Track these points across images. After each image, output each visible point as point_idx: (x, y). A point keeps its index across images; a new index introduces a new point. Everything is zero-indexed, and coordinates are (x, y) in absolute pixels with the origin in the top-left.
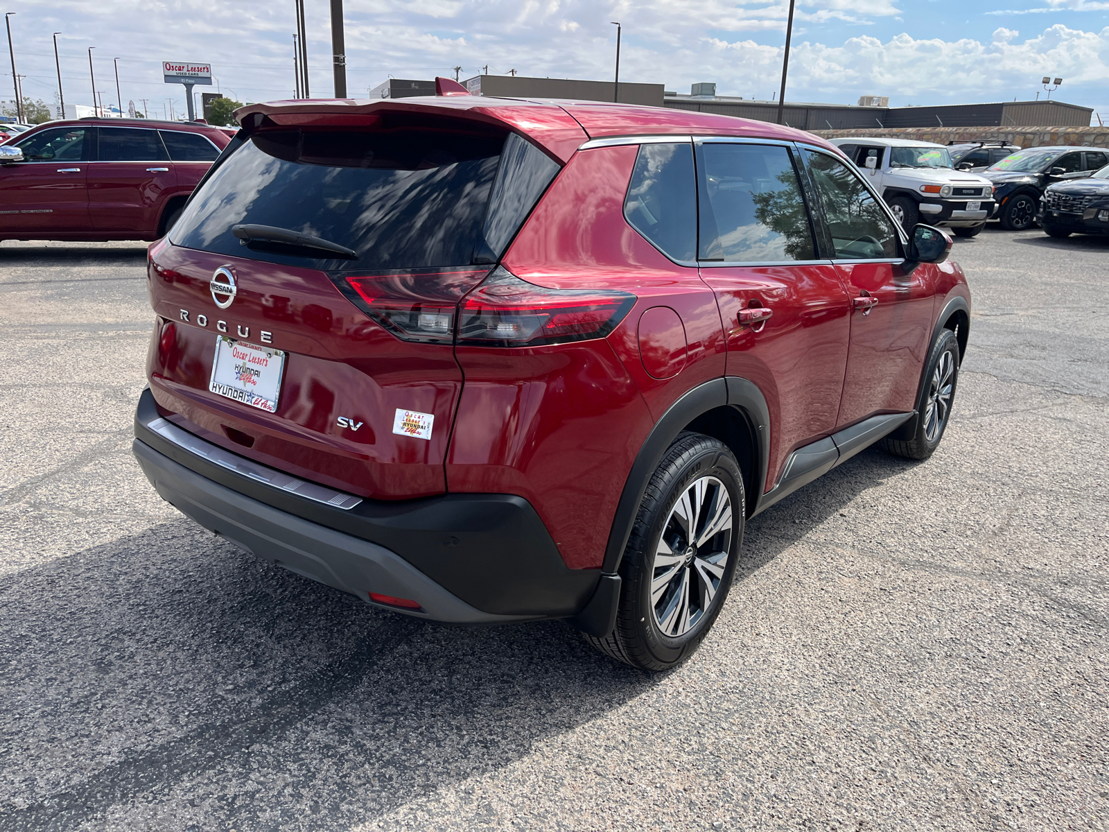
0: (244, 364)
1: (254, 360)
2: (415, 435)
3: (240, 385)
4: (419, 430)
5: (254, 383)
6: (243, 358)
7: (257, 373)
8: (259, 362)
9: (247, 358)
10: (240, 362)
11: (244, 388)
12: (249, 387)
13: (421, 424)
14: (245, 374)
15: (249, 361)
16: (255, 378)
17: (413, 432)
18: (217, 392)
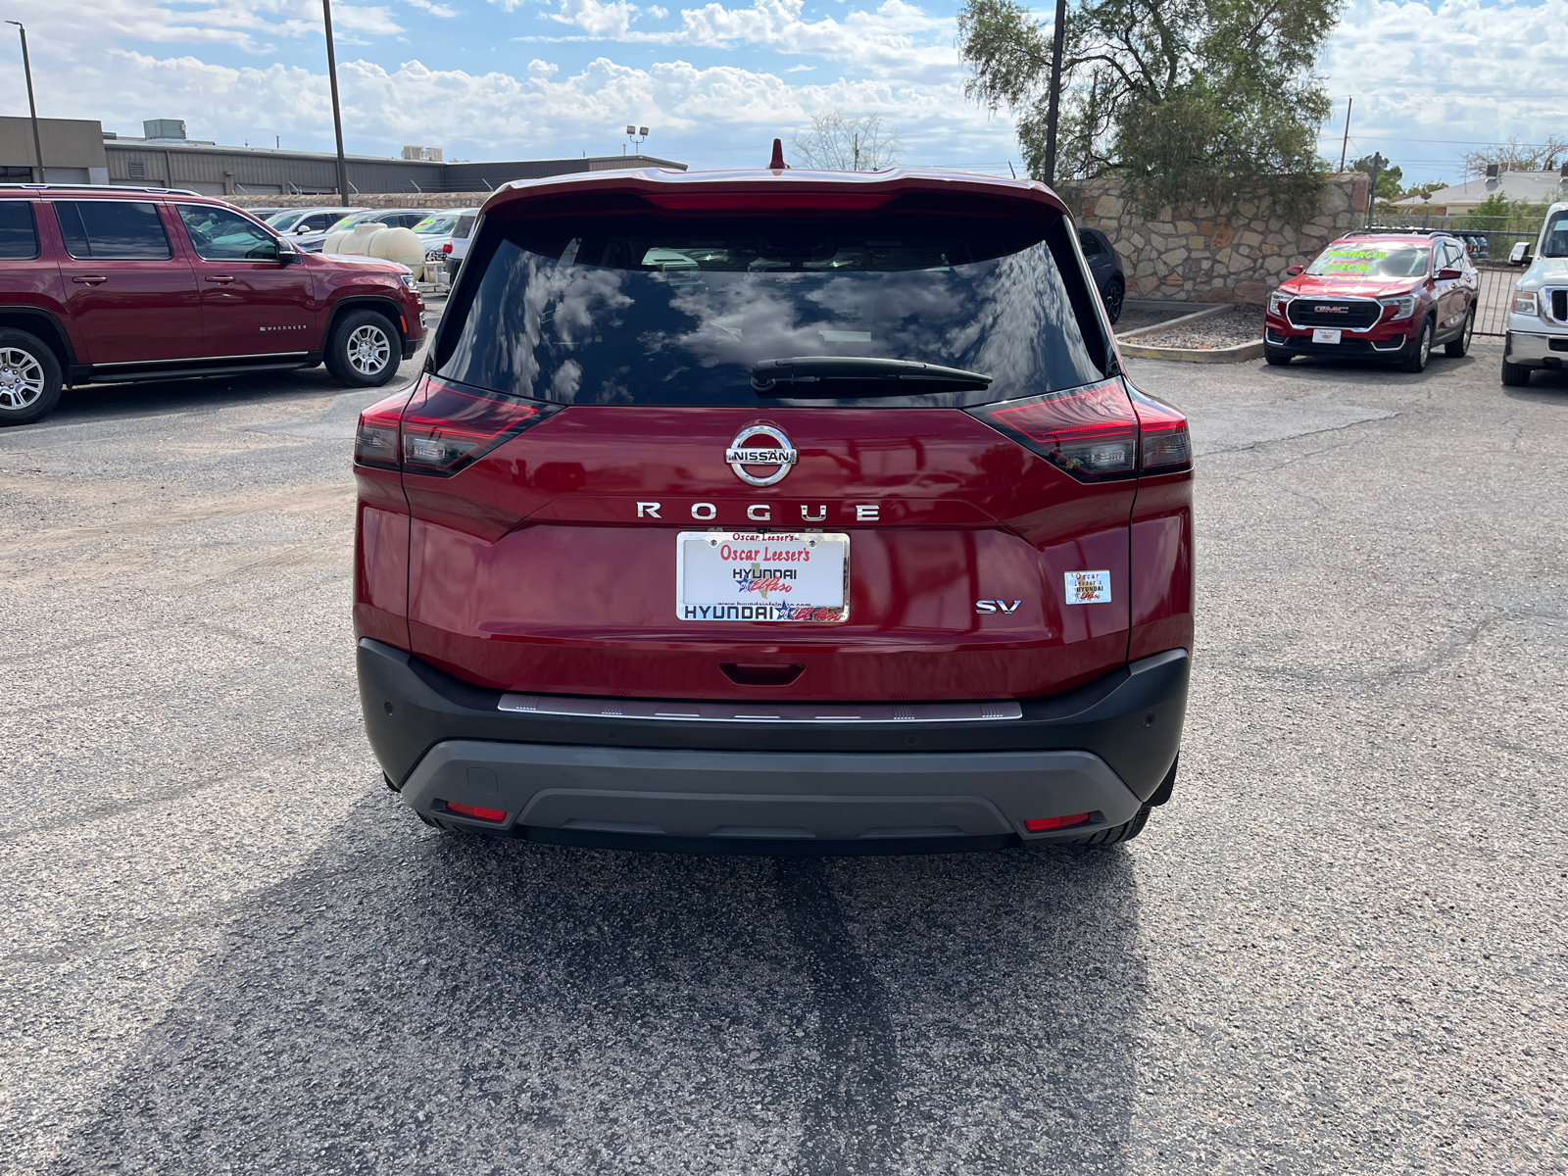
0: (755, 565)
2: (1094, 600)
3: (753, 597)
4: (1096, 593)
5: (787, 589)
6: (749, 558)
7: (792, 574)
8: (792, 556)
9: (760, 556)
10: (744, 565)
11: (761, 600)
12: (776, 597)
13: (1097, 585)
14: (761, 579)
15: (766, 559)
16: (788, 581)
17: (1090, 596)
18: (698, 619)
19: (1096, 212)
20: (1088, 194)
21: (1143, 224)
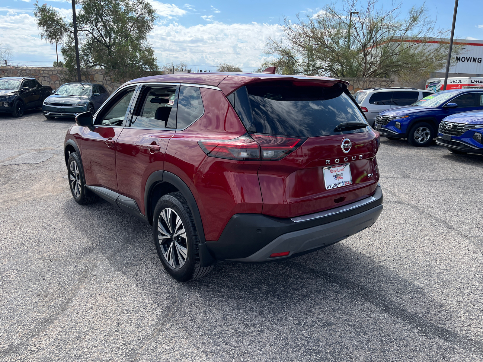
0: (337, 173)
1: (339, 171)
3: (337, 181)
5: (342, 178)
6: (335, 172)
7: (342, 174)
8: (341, 170)
9: (337, 171)
10: (335, 174)
11: (339, 182)
12: (341, 180)
14: (337, 177)
16: (342, 176)
18: (330, 188)
19: (95, 79)
20: (91, 73)
21: (111, 83)
